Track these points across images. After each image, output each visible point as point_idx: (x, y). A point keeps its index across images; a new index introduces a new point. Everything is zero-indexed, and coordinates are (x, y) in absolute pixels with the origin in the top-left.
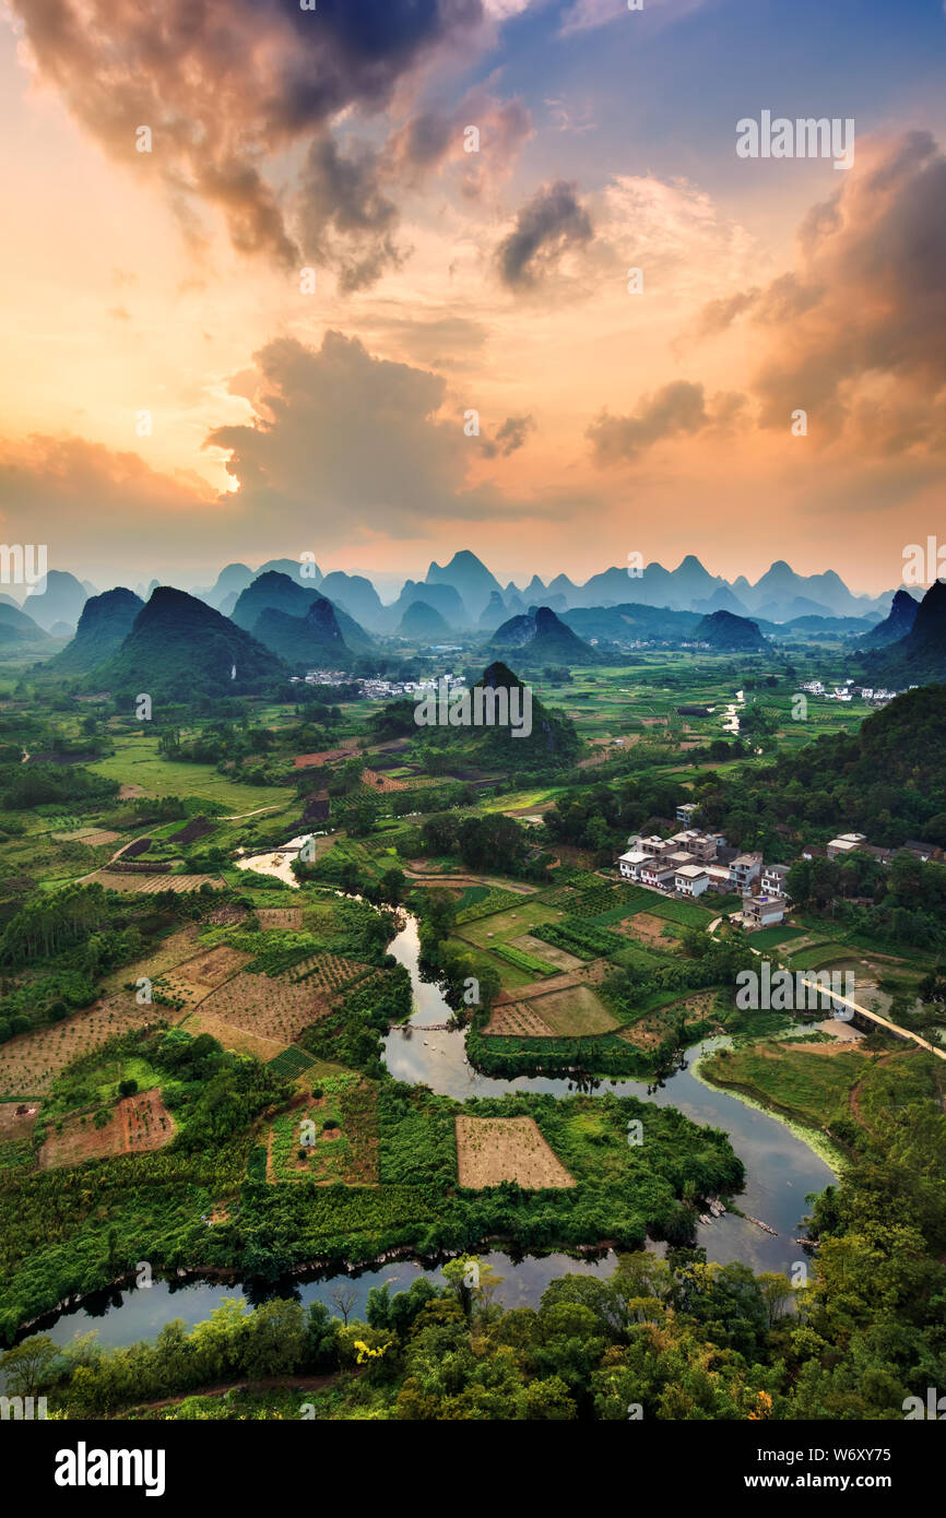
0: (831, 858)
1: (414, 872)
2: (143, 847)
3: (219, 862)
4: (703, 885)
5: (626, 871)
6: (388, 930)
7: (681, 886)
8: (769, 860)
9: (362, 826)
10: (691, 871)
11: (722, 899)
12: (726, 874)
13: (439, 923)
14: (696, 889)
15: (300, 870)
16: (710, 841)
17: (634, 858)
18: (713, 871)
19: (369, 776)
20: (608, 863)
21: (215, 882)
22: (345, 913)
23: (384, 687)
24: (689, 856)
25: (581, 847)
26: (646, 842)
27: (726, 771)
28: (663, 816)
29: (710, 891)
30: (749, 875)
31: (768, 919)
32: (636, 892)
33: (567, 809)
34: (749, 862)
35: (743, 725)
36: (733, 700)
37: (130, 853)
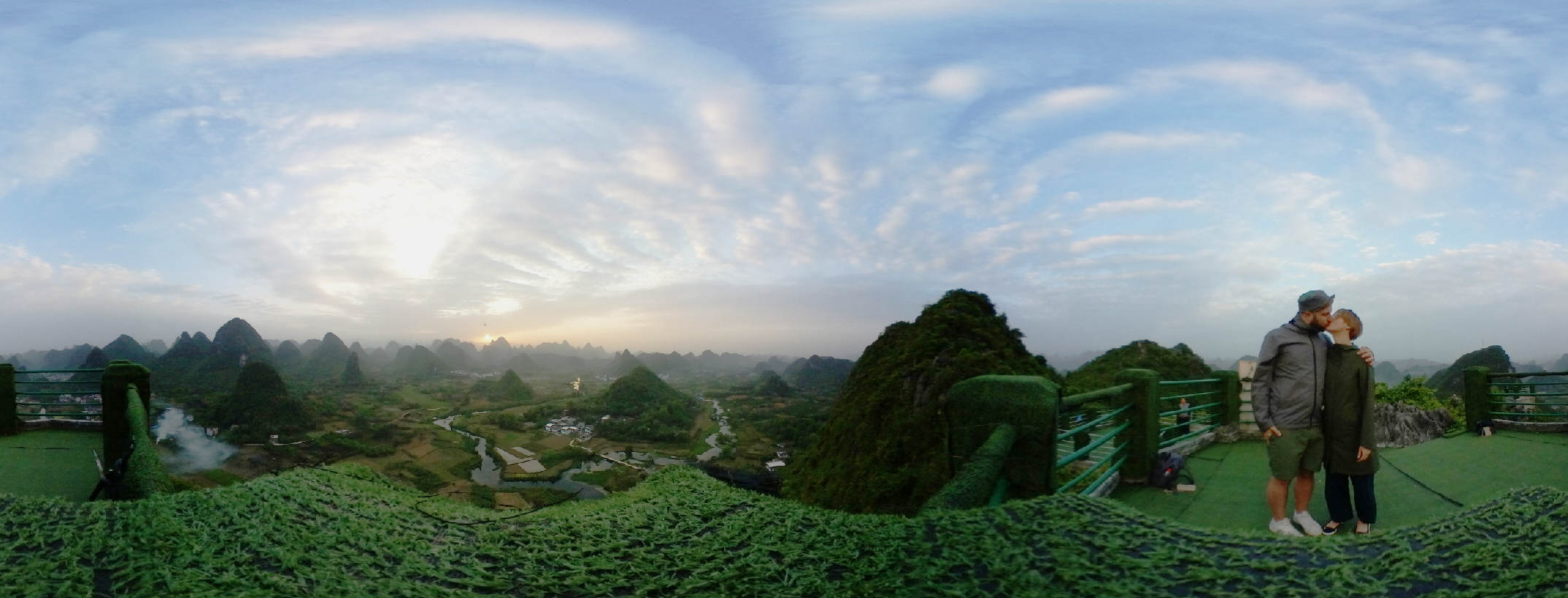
0: (602, 422)
1: (483, 428)
2: (408, 415)
3: (430, 421)
4: (569, 432)
5: (547, 428)
6: (476, 443)
7: (563, 432)
8: (588, 423)
9: (468, 415)
10: (566, 428)
11: (574, 434)
12: (575, 428)
13: (492, 442)
14: (567, 433)
15: (451, 425)
16: (571, 420)
17: (550, 425)
18: (573, 428)
19: (472, 401)
20: (542, 426)
21: (427, 426)
22: (464, 438)
23: (477, 375)
24: (565, 424)
25: (534, 422)
26: (553, 420)
27: (575, 400)
28: (558, 413)
29: (571, 433)
30: (582, 428)
31: (586, 439)
32: (551, 434)
33: (530, 411)
34: (582, 424)
35: (580, 388)
36: (577, 381)
37: (406, 416)
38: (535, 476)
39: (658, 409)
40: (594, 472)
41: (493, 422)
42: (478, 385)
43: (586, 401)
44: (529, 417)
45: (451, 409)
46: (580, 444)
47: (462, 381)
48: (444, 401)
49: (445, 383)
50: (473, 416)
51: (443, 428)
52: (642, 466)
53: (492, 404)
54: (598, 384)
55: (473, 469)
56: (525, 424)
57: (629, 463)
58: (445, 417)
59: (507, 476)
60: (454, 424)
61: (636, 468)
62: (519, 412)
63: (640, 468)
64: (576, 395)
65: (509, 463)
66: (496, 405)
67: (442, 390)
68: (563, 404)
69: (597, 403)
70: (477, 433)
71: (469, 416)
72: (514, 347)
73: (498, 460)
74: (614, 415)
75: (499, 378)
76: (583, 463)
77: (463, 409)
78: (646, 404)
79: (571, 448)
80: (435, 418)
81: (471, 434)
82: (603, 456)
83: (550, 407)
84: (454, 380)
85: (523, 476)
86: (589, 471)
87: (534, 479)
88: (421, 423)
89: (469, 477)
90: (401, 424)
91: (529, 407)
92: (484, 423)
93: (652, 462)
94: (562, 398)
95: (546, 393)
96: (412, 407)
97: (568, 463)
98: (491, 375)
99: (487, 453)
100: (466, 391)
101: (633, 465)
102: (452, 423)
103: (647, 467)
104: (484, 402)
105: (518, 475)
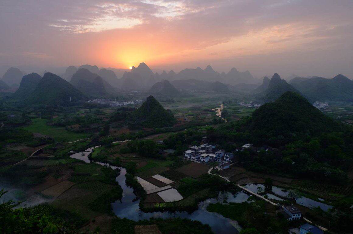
1: (123, 158)
2: (41, 152)
3: (66, 156)
4: (208, 159)
5: (186, 156)
6: (118, 172)
7: (202, 159)
9: (108, 144)
10: (205, 155)
11: (213, 162)
12: (214, 156)
13: (133, 172)
14: (206, 160)
15: (90, 157)
17: (189, 152)
18: (211, 155)
19: (112, 130)
20: (181, 153)
21: (64, 161)
22: (104, 169)
23: (117, 103)
24: (204, 151)
25: (174, 149)
26: (193, 147)
27: (216, 127)
28: (199, 140)
29: (210, 160)
30: (221, 156)
31: (225, 168)
32: (189, 162)
33: (170, 138)
34: (221, 152)
35: (222, 114)
36: (220, 107)
37: (36, 154)
38: (173, 205)
39: (308, 141)
40: (230, 203)
41: (133, 151)
42: (118, 113)
43: (227, 128)
44: (169, 144)
45: (89, 141)
46: (218, 172)
47: (101, 110)
48: (82, 132)
49: (82, 113)
50: (114, 146)
51: (82, 162)
52: (281, 203)
53: (132, 132)
54: (242, 111)
55: (114, 202)
56: (165, 151)
57: (266, 197)
58: (83, 150)
59: (146, 206)
60: (93, 156)
61: (274, 204)
62: (160, 139)
63: (279, 205)
64: (217, 121)
65: (148, 193)
66: (137, 132)
67: (78, 121)
68: (203, 130)
69: (238, 130)
70: (117, 163)
71: (110, 146)
72: (157, 73)
73: (139, 190)
74: (255, 144)
75: (140, 106)
76: (220, 193)
77: (102, 139)
78: (294, 135)
79: (208, 176)
80: (72, 152)
81: (111, 164)
82: (241, 187)
83: (190, 134)
84: (93, 110)
85: (162, 205)
86: (225, 202)
87: (172, 207)
88: (56, 158)
89: (109, 211)
90: (32, 163)
91: (170, 134)
92: (123, 152)
93: (293, 201)
94: (204, 125)
95: (187, 120)
96: (43, 142)
97: (205, 192)
98: (132, 103)
99: (128, 183)
100: (106, 120)
101: (271, 200)
102: (91, 154)
103: (286, 204)
104: (125, 131)
105: (157, 205)
